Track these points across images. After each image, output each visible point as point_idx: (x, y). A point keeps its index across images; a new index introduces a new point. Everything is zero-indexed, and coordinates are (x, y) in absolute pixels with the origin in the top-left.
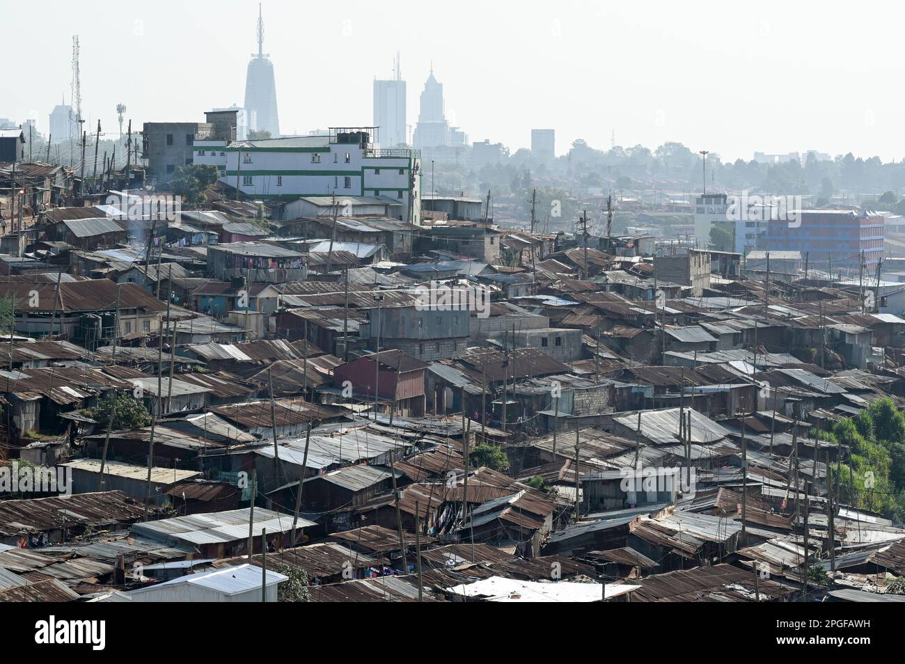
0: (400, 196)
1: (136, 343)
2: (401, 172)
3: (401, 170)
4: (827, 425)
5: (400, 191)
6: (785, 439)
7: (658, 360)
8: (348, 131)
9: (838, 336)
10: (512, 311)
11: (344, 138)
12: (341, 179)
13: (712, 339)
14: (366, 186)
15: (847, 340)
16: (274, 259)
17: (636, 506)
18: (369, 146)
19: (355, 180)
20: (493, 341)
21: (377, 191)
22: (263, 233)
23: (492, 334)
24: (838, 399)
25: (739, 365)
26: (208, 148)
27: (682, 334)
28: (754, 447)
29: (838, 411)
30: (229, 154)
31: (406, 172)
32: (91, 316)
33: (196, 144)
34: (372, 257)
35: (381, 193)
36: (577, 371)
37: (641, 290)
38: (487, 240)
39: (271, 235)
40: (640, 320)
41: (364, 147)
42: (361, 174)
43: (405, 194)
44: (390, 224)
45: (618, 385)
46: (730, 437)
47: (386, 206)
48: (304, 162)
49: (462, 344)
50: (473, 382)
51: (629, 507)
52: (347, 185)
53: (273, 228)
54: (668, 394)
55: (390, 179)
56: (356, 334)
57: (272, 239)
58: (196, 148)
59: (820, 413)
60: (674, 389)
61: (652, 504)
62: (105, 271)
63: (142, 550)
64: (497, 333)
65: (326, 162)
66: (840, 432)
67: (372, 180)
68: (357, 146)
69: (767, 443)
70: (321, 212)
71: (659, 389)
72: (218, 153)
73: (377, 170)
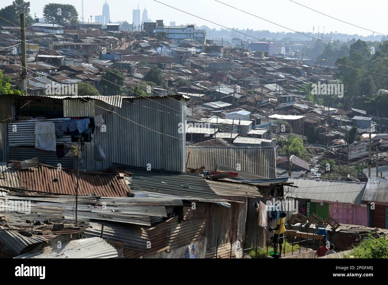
0: (202, 39)
1: (170, 69)
2: (202, 34)
3: (202, 33)
4: (301, 88)
5: (202, 38)
6: (295, 90)
7: (264, 74)
8: (190, 25)
9: (298, 70)
10: (234, 63)
11: (189, 26)
12: (189, 35)
13: (274, 70)
14: (194, 37)
15: (300, 71)
16: (185, 52)
17: (288, 102)
18: (195, 28)
19: (192, 35)
20: (233, 70)
21: (197, 38)
22: (177, 47)
23: (233, 68)
24: (301, 83)
25: (281, 75)
26: (159, 28)
27: (268, 69)
28: (290, 92)
29: (302, 85)
30: (164, 29)
31: (203, 34)
32: (162, 64)
33: (156, 27)
34: (201, 52)
35: (198, 38)
36: (252, 76)
37: (256, 60)
38: (221, 48)
39: (178, 47)
40: (259, 66)
41: (194, 28)
42: (193, 34)
43: (203, 38)
44: (201, 45)
45: (261, 79)
46: (285, 90)
47: (199, 41)
48: (181, 31)
49: (228, 70)
50: (234, 78)
51: (287, 102)
52: (190, 36)
53: (178, 46)
54: (270, 81)
55: (199, 35)
56: (208, 68)
57: (178, 48)
58: (156, 28)
59: (299, 85)
60: (271, 80)
61: (291, 102)
62: (152, 54)
63: (206, 109)
64: (234, 68)
65: (185, 31)
66: (304, 89)
67: (195, 35)
68: (192, 28)
69: (292, 91)
70: (188, 42)
71: (268, 80)
72: (161, 29)
73: (197, 33)
